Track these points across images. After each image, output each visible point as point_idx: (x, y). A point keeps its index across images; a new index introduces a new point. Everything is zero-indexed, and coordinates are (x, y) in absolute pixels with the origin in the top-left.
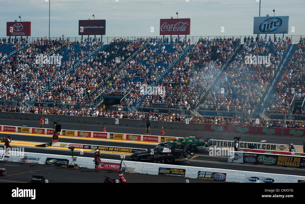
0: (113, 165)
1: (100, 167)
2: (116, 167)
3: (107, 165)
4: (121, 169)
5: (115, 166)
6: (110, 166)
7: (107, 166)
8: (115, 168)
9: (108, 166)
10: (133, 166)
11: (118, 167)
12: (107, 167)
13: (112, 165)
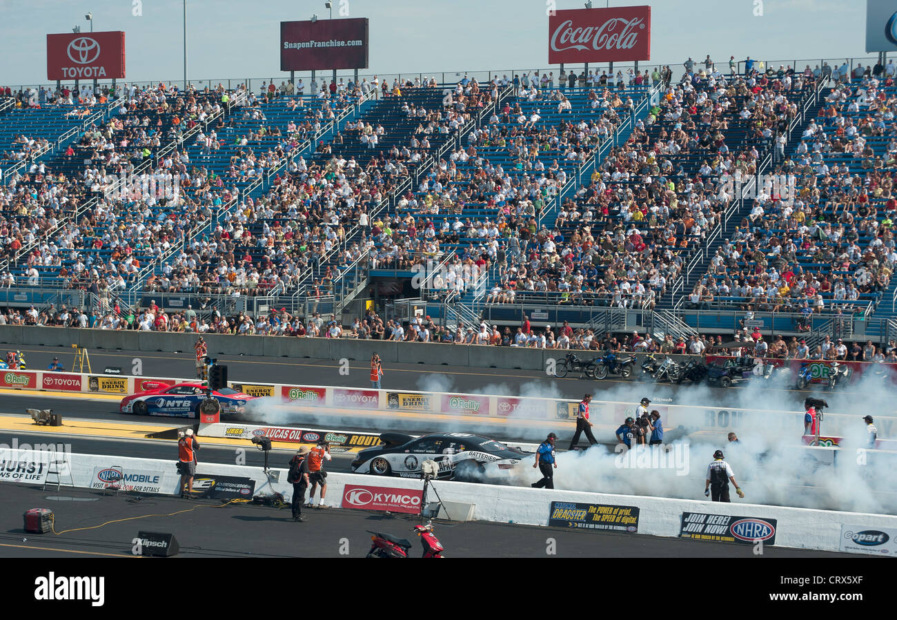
0: (400, 496)
1: (355, 502)
2: (408, 502)
3: (378, 496)
4: (427, 506)
5: (406, 500)
6: (390, 498)
7: (380, 500)
8: (407, 505)
9: (383, 498)
10: (466, 497)
11: (415, 501)
12: (379, 502)
13: (394, 496)
